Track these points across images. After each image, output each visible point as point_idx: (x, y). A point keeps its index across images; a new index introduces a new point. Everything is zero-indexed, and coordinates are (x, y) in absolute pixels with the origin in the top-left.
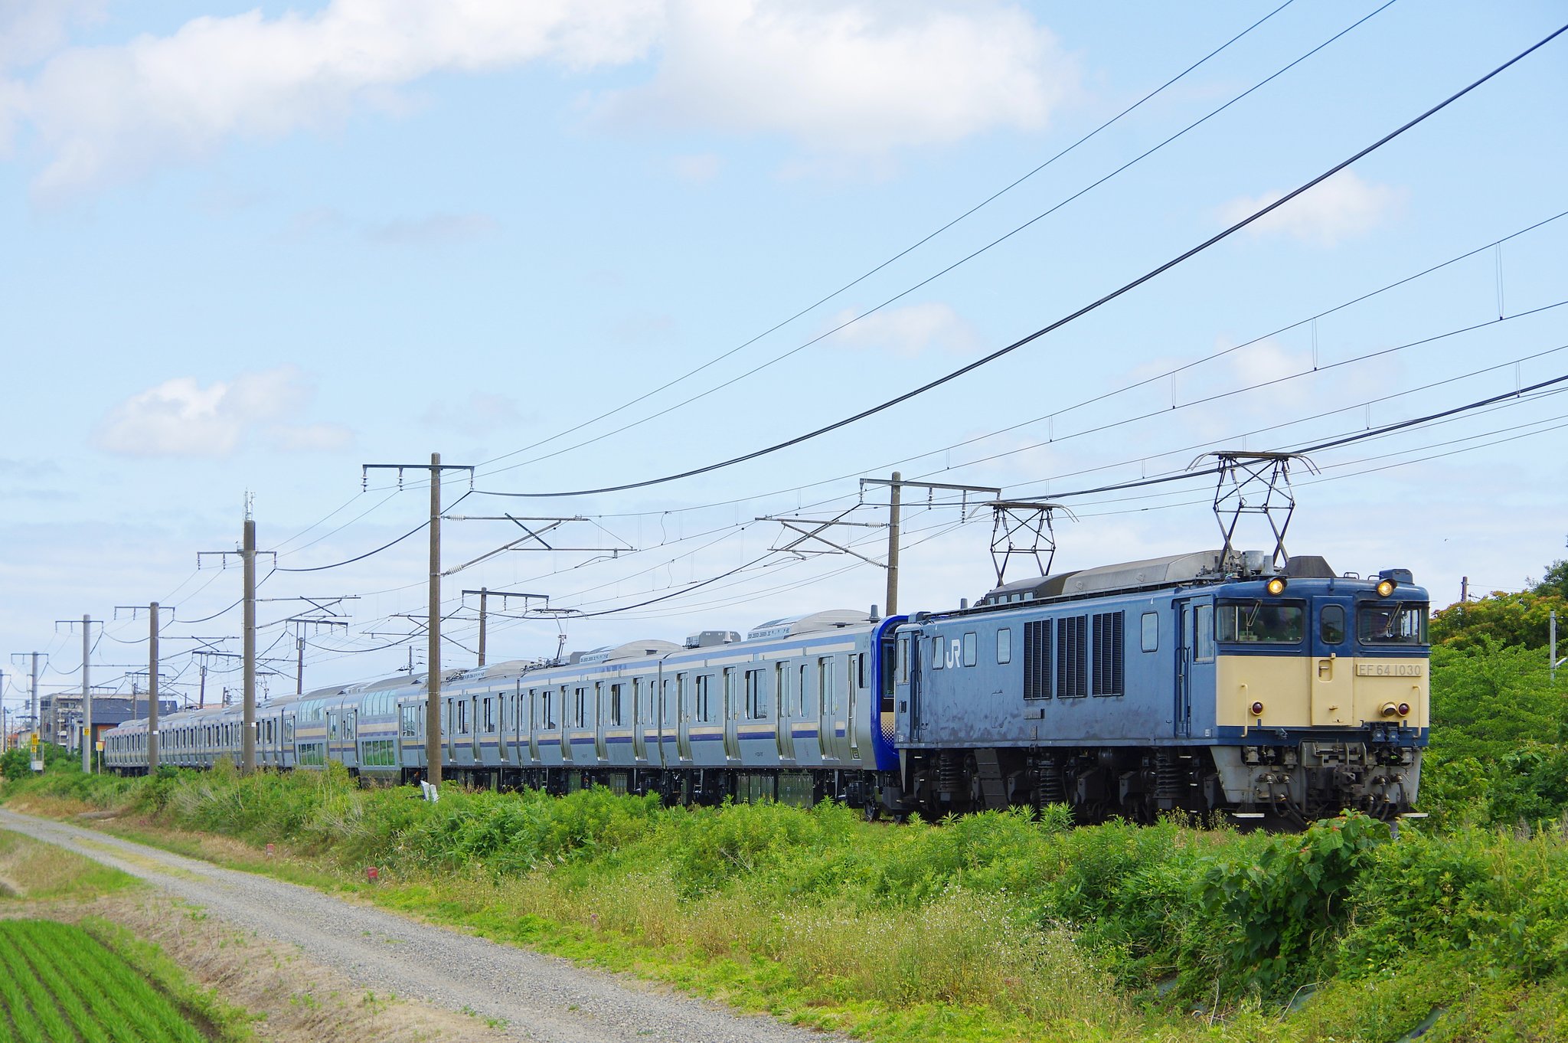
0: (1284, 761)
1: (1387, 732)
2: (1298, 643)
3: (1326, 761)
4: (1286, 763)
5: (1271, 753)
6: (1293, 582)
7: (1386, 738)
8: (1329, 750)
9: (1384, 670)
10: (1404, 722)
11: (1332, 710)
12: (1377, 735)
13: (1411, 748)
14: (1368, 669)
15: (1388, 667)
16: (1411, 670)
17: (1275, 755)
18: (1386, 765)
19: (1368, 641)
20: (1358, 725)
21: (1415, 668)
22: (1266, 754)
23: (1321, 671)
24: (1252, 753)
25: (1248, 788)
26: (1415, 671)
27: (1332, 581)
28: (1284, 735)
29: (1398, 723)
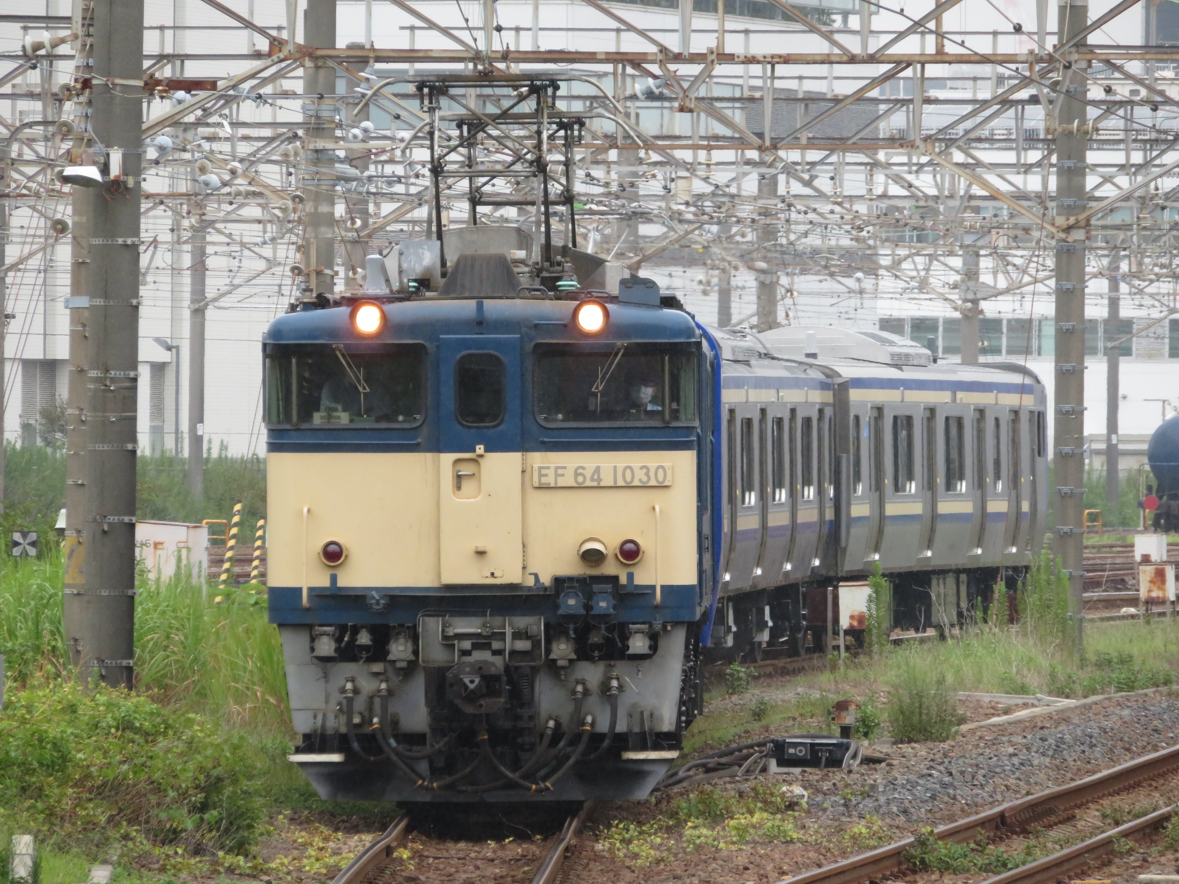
0: (388, 653)
1: (589, 595)
2: (415, 425)
3: (466, 653)
4: (391, 657)
5: (364, 639)
6: (406, 309)
7: (588, 607)
8: (471, 630)
9: (588, 476)
10: (631, 576)
11: (481, 553)
12: (572, 602)
13: (647, 626)
14: (557, 475)
15: (598, 470)
16: (647, 474)
17: (369, 643)
18: (601, 658)
19: (556, 420)
20: (530, 582)
21: (661, 472)
22: (353, 639)
23: (459, 479)
24: (325, 639)
25: (323, 706)
26: (661, 478)
27: (480, 306)
28: (378, 604)
29: (616, 578)
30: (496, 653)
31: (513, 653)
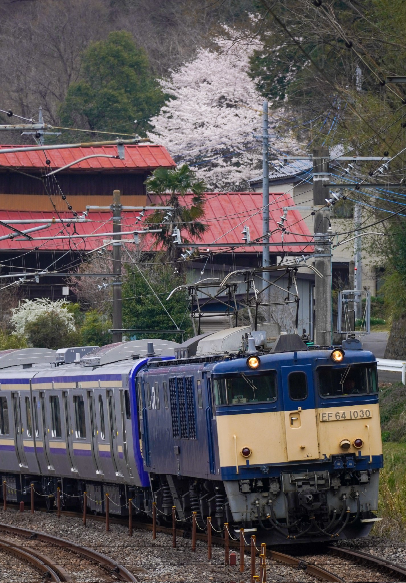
0: (270, 488)
1: (345, 461)
2: (274, 401)
3: (300, 486)
4: (271, 491)
5: (260, 484)
6: (265, 357)
7: (345, 466)
8: (302, 478)
9: (341, 416)
10: (360, 453)
11: (303, 448)
12: (339, 464)
13: (366, 471)
14: (329, 416)
15: (344, 413)
16: (363, 414)
17: (262, 485)
18: (350, 485)
19: (327, 395)
20: (323, 458)
21: (368, 412)
22: (256, 484)
23: (292, 421)
24: (246, 485)
25: (245, 511)
26: (368, 415)
27: (295, 354)
28: (266, 470)
29: (354, 454)
30: (311, 485)
31: (318, 485)
